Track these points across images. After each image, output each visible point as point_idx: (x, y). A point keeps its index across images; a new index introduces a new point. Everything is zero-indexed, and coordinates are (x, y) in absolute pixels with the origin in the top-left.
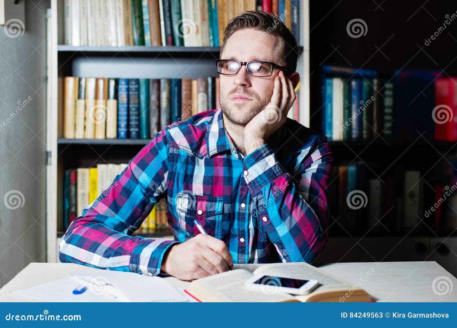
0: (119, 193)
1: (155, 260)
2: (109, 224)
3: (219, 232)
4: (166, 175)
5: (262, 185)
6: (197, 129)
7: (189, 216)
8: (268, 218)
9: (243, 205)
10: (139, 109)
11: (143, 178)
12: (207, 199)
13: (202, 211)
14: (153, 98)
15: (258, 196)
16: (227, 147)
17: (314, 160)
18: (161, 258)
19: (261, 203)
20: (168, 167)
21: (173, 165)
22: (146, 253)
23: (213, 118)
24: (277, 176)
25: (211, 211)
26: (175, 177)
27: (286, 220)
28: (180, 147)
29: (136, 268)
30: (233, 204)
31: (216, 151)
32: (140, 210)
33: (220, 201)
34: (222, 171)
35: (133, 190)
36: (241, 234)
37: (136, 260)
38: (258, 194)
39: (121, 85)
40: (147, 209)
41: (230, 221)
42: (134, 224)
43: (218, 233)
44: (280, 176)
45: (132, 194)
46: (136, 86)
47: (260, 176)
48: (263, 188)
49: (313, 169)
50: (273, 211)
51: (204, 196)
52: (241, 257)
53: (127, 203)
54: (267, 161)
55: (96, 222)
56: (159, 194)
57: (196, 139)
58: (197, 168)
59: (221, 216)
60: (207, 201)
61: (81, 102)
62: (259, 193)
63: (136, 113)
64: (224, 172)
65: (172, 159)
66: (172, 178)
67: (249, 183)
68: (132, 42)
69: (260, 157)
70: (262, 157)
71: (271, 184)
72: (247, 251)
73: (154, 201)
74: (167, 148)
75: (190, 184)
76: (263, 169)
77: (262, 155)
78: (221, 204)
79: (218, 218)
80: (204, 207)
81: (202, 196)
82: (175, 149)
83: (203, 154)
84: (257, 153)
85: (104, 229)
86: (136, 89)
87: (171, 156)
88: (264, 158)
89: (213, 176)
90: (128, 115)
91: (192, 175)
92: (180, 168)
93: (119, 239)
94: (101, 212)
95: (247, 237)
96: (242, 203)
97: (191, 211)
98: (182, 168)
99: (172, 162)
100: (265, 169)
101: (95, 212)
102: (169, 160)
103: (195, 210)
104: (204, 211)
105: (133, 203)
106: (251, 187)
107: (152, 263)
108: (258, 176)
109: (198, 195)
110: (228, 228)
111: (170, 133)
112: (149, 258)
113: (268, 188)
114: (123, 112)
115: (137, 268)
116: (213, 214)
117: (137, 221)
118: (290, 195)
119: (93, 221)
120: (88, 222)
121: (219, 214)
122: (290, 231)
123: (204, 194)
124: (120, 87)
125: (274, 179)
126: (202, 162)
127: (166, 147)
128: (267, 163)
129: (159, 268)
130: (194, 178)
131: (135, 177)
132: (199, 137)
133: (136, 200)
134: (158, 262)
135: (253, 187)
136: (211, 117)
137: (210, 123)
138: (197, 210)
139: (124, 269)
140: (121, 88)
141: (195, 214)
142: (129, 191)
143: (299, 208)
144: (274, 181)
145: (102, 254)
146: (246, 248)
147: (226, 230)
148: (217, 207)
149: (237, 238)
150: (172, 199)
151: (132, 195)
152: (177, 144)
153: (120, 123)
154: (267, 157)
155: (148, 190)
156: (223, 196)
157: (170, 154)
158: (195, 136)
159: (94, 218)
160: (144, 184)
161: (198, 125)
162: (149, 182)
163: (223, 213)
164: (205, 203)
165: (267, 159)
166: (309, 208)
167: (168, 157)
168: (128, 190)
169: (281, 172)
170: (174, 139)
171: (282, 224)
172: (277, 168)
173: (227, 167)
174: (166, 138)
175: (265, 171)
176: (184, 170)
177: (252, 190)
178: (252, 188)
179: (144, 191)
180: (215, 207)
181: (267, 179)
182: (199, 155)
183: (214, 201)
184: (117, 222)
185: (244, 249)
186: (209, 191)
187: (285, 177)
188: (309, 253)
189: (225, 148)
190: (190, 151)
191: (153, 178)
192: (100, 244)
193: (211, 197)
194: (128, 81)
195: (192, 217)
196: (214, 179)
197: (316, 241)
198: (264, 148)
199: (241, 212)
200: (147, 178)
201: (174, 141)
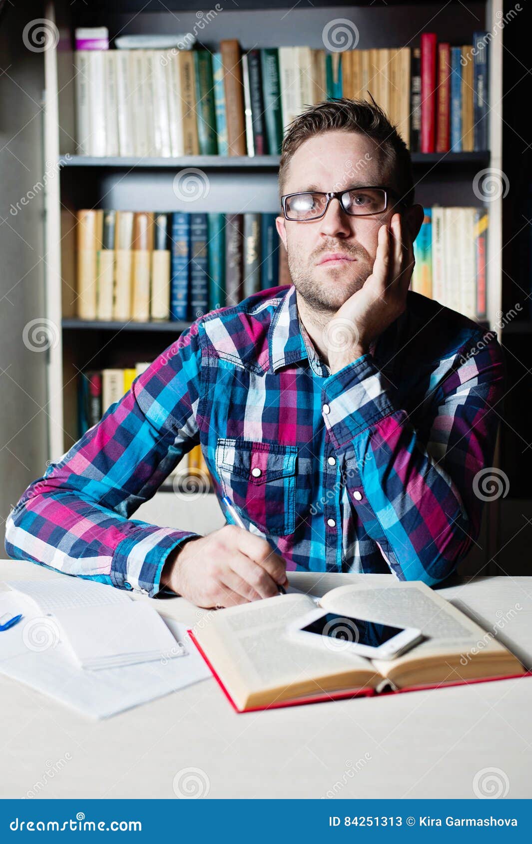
0: (111, 438)
1: (151, 568)
2: (90, 493)
3: (291, 507)
4: (195, 406)
5: (353, 433)
6: (254, 322)
7: (238, 479)
8: (363, 495)
9: (331, 461)
10: (208, 267)
11: (154, 410)
12: (270, 449)
13: (261, 471)
14: (232, 247)
15: (346, 452)
16: (303, 355)
17: (462, 380)
18: (161, 566)
19: (351, 465)
20: (199, 392)
21: (207, 389)
22: (138, 554)
23: (283, 300)
24: (383, 417)
25: (276, 471)
26: (210, 409)
27: (396, 499)
28: (221, 355)
29: (121, 579)
30: (314, 460)
31: (283, 361)
32: (148, 468)
33: (291, 452)
34: (294, 399)
35: (136, 432)
36: (329, 511)
37: (121, 565)
38: (346, 449)
39: (178, 224)
40: (162, 467)
41: (310, 488)
42: (140, 493)
43: (289, 509)
44: (388, 416)
45: (135, 438)
46: (203, 227)
47: (351, 415)
48: (356, 438)
49: (460, 398)
50: (372, 482)
51: (263, 444)
52: (330, 553)
53: (125, 455)
54: (365, 387)
55: (67, 488)
56: (185, 440)
57: (251, 341)
58: (251, 392)
59: (293, 480)
60: (269, 453)
61: (108, 254)
62: (348, 447)
63: (204, 273)
64: (297, 400)
65: (206, 376)
66: (205, 412)
67: (332, 428)
68: (195, 149)
69: (353, 381)
70: (356, 379)
71: (371, 431)
72: (339, 543)
73: (176, 451)
74: (198, 358)
75: (239, 421)
76: (357, 403)
77: (356, 376)
78: (293, 458)
79: (289, 483)
80: (264, 462)
81: (260, 444)
82: (211, 360)
83: (264, 367)
84: (347, 372)
85: (78, 504)
86: (202, 230)
87: (204, 372)
88: (360, 381)
89: (279, 408)
90: (190, 278)
91: (242, 405)
92: (219, 392)
93: (98, 525)
94: (78, 472)
95: (339, 518)
96: (330, 456)
97: (239, 470)
98: (225, 392)
99: (206, 382)
100: (361, 403)
101: (69, 470)
102: (200, 379)
103: (248, 468)
104: (264, 469)
105: (136, 454)
106: (335, 436)
107: (146, 573)
108: (348, 417)
109: (254, 441)
110: (306, 500)
111: (204, 330)
112: (142, 565)
113: (364, 438)
114: (181, 273)
115: (123, 579)
116: (279, 475)
117: (145, 487)
118: (404, 453)
119: (63, 488)
120: (53, 489)
121: (290, 477)
122: (402, 521)
123: (264, 440)
124: (176, 227)
125: (376, 422)
126: (261, 381)
127: (196, 355)
128: (365, 393)
129: (157, 583)
130: (246, 410)
131: (140, 409)
132: (256, 335)
133: (141, 449)
134: (156, 572)
135: (338, 436)
136: (280, 299)
137: (277, 310)
138: (252, 468)
139: (104, 579)
140: (177, 230)
141: (247, 476)
142: (130, 433)
143: (421, 478)
144: (376, 426)
145: (69, 551)
146: (339, 537)
147: (302, 505)
148: (286, 463)
149: (322, 519)
150: (207, 448)
151: (135, 441)
152: (215, 350)
153: (175, 291)
154: (367, 380)
155: (162, 432)
156: (297, 444)
157: (203, 367)
158: (249, 333)
159: (66, 481)
160: (156, 421)
161: (256, 313)
162: (164, 418)
163: (296, 473)
164: (265, 456)
165: (366, 383)
166: (441, 477)
167: (199, 374)
168: (128, 432)
169: (392, 407)
170: (211, 340)
171: (387, 507)
172: (383, 401)
173: (303, 391)
174: (198, 340)
175: (361, 406)
176: (228, 397)
177: (336, 442)
178: (336, 438)
179: (156, 435)
180: (282, 464)
181: (364, 423)
182: (256, 369)
183: (281, 452)
184: (106, 490)
185: (336, 538)
186: (273, 435)
187: (397, 418)
188: (437, 561)
189: (298, 356)
190: (240, 361)
191: (172, 411)
192: (67, 531)
193: (275, 445)
194: (190, 218)
195: (243, 480)
196: (281, 413)
197: (452, 539)
198: (362, 363)
199: (328, 472)
200: (161, 412)
201: (212, 345)
